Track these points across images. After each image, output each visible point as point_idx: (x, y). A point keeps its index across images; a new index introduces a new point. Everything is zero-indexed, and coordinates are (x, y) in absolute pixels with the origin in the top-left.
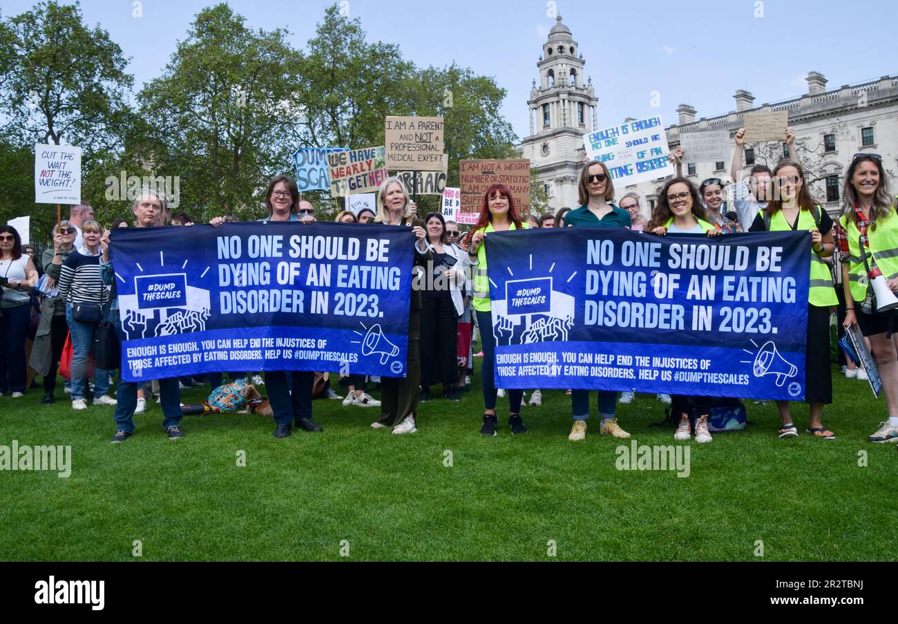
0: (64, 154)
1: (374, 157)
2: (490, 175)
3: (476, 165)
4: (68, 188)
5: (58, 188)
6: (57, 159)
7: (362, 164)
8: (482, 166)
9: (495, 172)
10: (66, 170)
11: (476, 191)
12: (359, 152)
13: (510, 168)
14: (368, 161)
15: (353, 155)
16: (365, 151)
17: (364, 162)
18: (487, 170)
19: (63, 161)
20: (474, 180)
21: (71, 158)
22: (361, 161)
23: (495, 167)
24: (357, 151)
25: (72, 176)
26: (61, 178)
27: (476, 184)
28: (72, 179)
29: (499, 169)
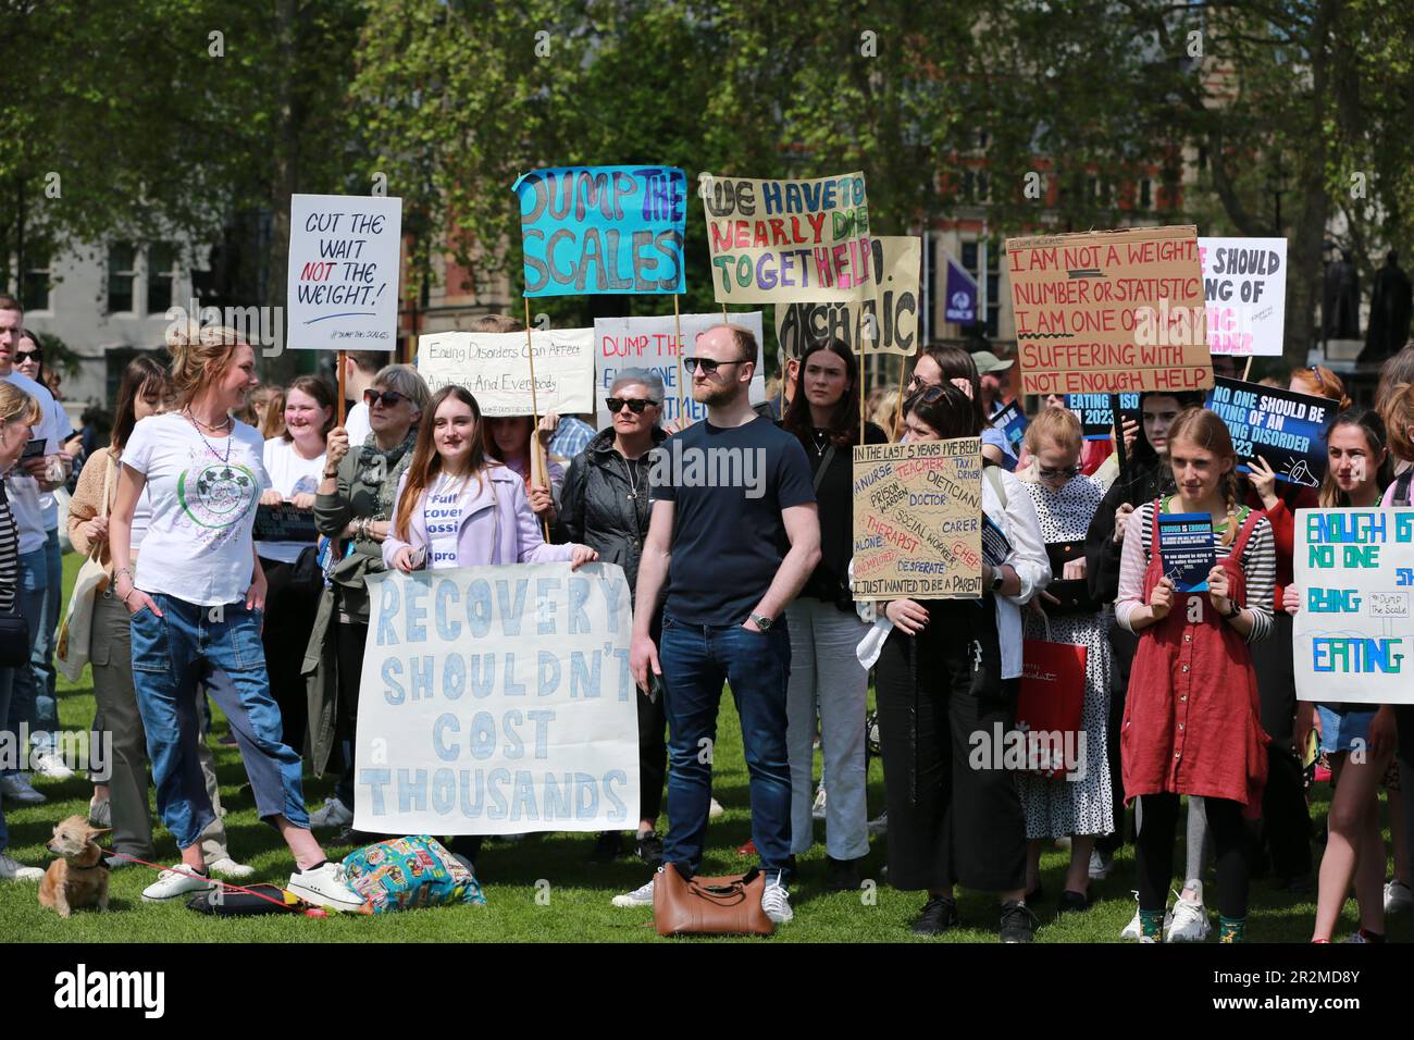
0: (360, 219)
1: (832, 205)
2: (1092, 281)
3: (1049, 252)
4: (367, 307)
5: (342, 308)
6: (343, 232)
7: (795, 222)
8: (1066, 252)
9: (1103, 268)
10: (364, 259)
11: (1059, 329)
12: (789, 187)
13: (1142, 256)
14: (815, 215)
15: (772, 192)
16: (806, 187)
17: (802, 218)
18: (1080, 267)
19: (357, 236)
20: (1050, 297)
21: (377, 228)
22: (795, 214)
23: (1103, 255)
24: (782, 184)
25: (378, 277)
26: (350, 282)
27: (1057, 309)
28: (377, 285)
29: (1113, 261)
